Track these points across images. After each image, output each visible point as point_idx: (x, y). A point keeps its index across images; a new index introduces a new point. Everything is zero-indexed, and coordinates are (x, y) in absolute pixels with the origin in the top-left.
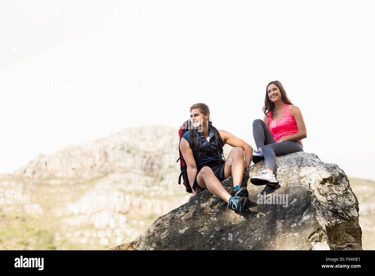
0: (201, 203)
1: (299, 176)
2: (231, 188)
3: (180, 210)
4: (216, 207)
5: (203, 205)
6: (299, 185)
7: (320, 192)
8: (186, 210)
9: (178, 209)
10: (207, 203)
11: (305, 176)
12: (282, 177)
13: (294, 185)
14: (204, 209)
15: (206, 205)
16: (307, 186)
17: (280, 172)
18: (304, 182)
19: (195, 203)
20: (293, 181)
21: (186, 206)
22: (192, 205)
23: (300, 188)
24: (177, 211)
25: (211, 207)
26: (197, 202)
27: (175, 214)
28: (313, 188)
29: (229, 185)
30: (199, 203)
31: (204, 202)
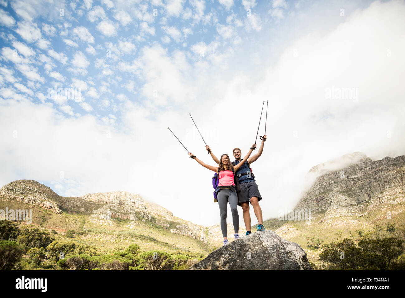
0: (214, 261)
1: (285, 251)
2: (234, 251)
3: (200, 266)
4: (226, 266)
5: (217, 263)
6: (288, 259)
7: (304, 267)
8: (205, 266)
9: (199, 264)
10: (220, 262)
11: (290, 252)
12: (274, 250)
13: (285, 258)
14: (218, 267)
15: (219, 264)
16: (295, 261)
17: (270, 245)
18: (291, 257)
19: (211, 260)
20: (283, 254)
21: (205, 262)
22: (209, 262)
23: (291, 262)
24: (199, 266)
25: (223, 265)
26: (212, 259)
27: (196, 268)
28: (299, 263)
29: (233, 248)
30: (213, 260)
31: (217, 261)
